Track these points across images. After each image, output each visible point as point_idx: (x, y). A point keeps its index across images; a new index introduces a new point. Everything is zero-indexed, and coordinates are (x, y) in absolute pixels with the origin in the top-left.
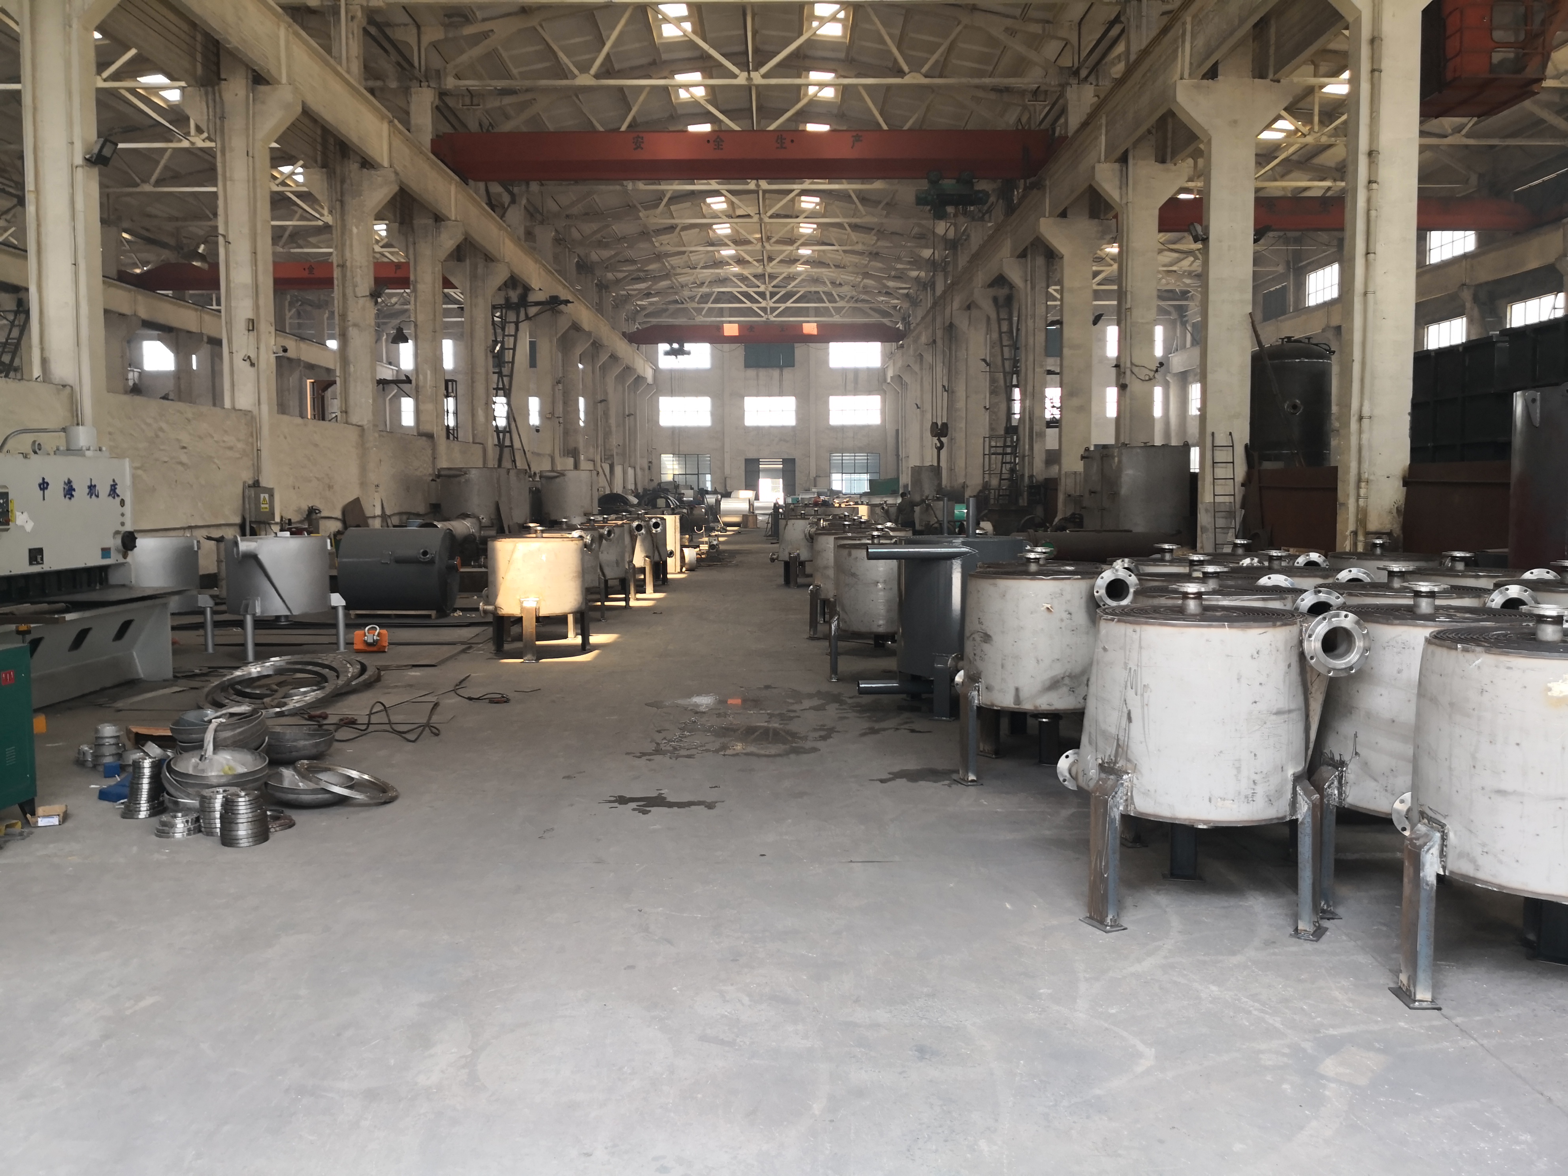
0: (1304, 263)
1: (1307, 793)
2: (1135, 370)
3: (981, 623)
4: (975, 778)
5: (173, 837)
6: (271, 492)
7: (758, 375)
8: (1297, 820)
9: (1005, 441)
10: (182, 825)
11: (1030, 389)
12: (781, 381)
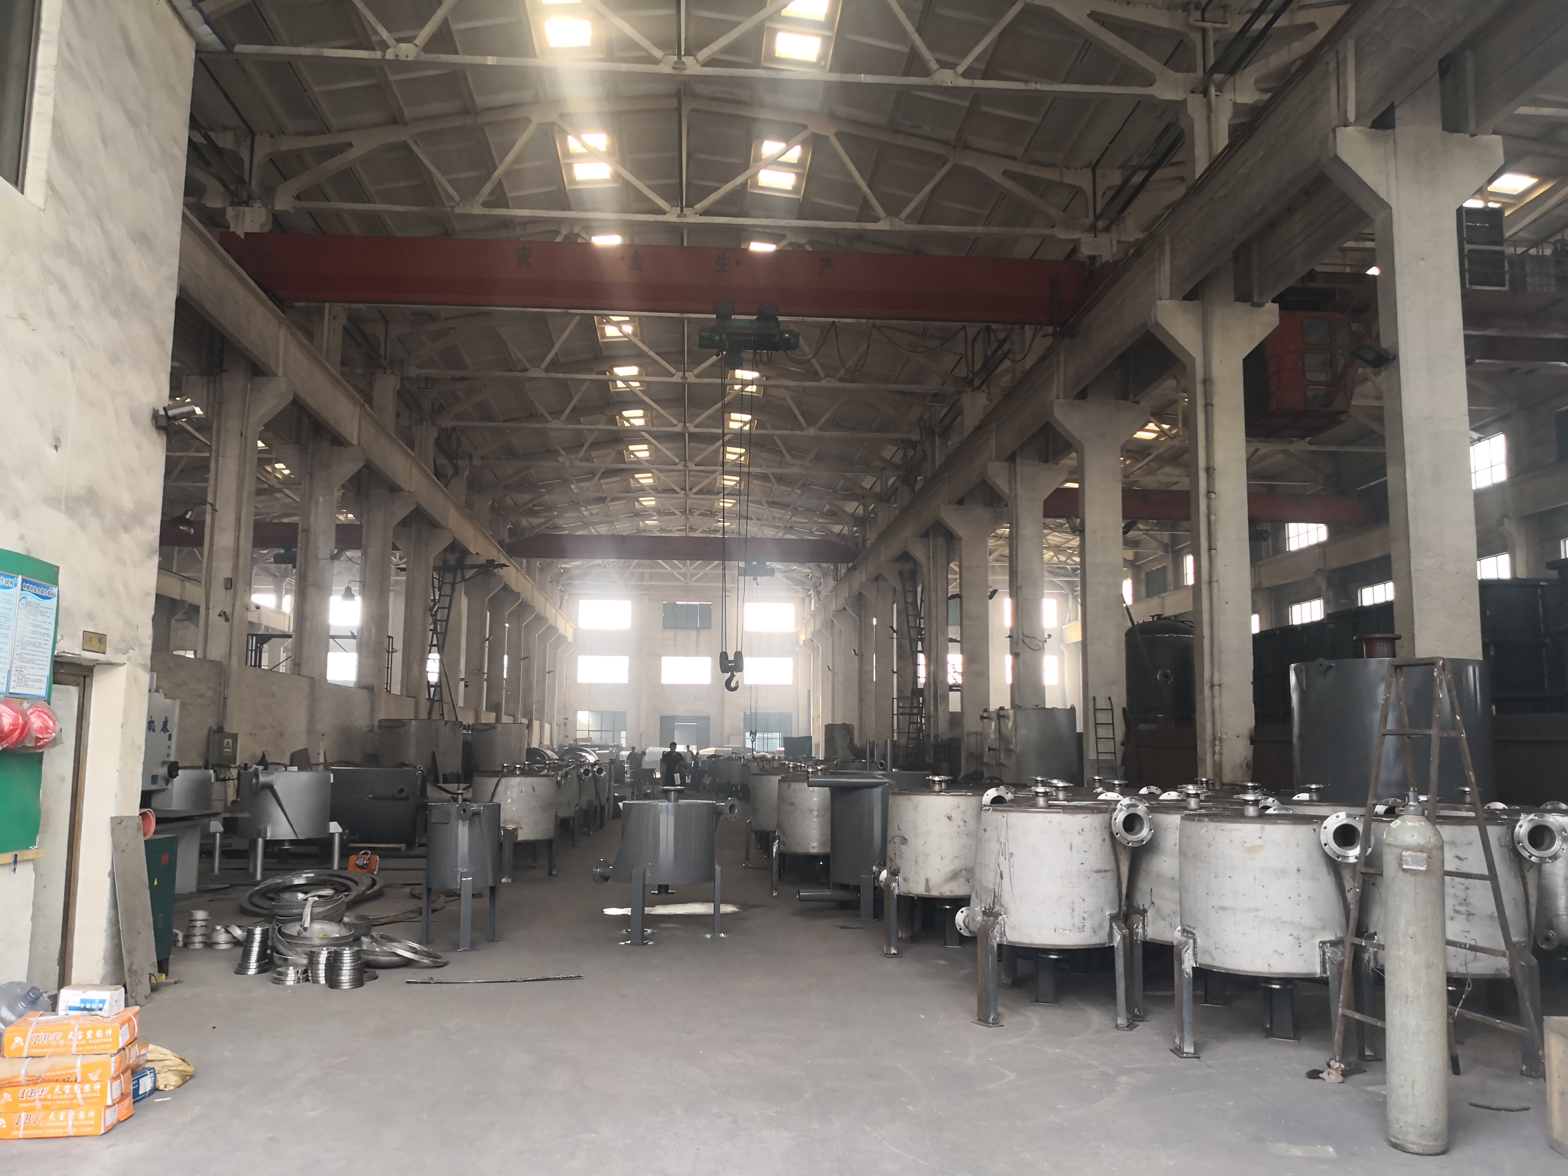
0: (1182, 546)
1: (1120, 929)
2: (1026, 640)
3: (899, 829)
4: (895, 952)
5: (285, 984)
6: (234, 737)
7: (675, 636)
8: (1114, 946)
9: (912, 702)
10: (294, 975)
11: (933, 655)
12: (698, 640)
